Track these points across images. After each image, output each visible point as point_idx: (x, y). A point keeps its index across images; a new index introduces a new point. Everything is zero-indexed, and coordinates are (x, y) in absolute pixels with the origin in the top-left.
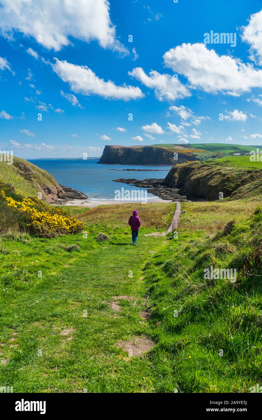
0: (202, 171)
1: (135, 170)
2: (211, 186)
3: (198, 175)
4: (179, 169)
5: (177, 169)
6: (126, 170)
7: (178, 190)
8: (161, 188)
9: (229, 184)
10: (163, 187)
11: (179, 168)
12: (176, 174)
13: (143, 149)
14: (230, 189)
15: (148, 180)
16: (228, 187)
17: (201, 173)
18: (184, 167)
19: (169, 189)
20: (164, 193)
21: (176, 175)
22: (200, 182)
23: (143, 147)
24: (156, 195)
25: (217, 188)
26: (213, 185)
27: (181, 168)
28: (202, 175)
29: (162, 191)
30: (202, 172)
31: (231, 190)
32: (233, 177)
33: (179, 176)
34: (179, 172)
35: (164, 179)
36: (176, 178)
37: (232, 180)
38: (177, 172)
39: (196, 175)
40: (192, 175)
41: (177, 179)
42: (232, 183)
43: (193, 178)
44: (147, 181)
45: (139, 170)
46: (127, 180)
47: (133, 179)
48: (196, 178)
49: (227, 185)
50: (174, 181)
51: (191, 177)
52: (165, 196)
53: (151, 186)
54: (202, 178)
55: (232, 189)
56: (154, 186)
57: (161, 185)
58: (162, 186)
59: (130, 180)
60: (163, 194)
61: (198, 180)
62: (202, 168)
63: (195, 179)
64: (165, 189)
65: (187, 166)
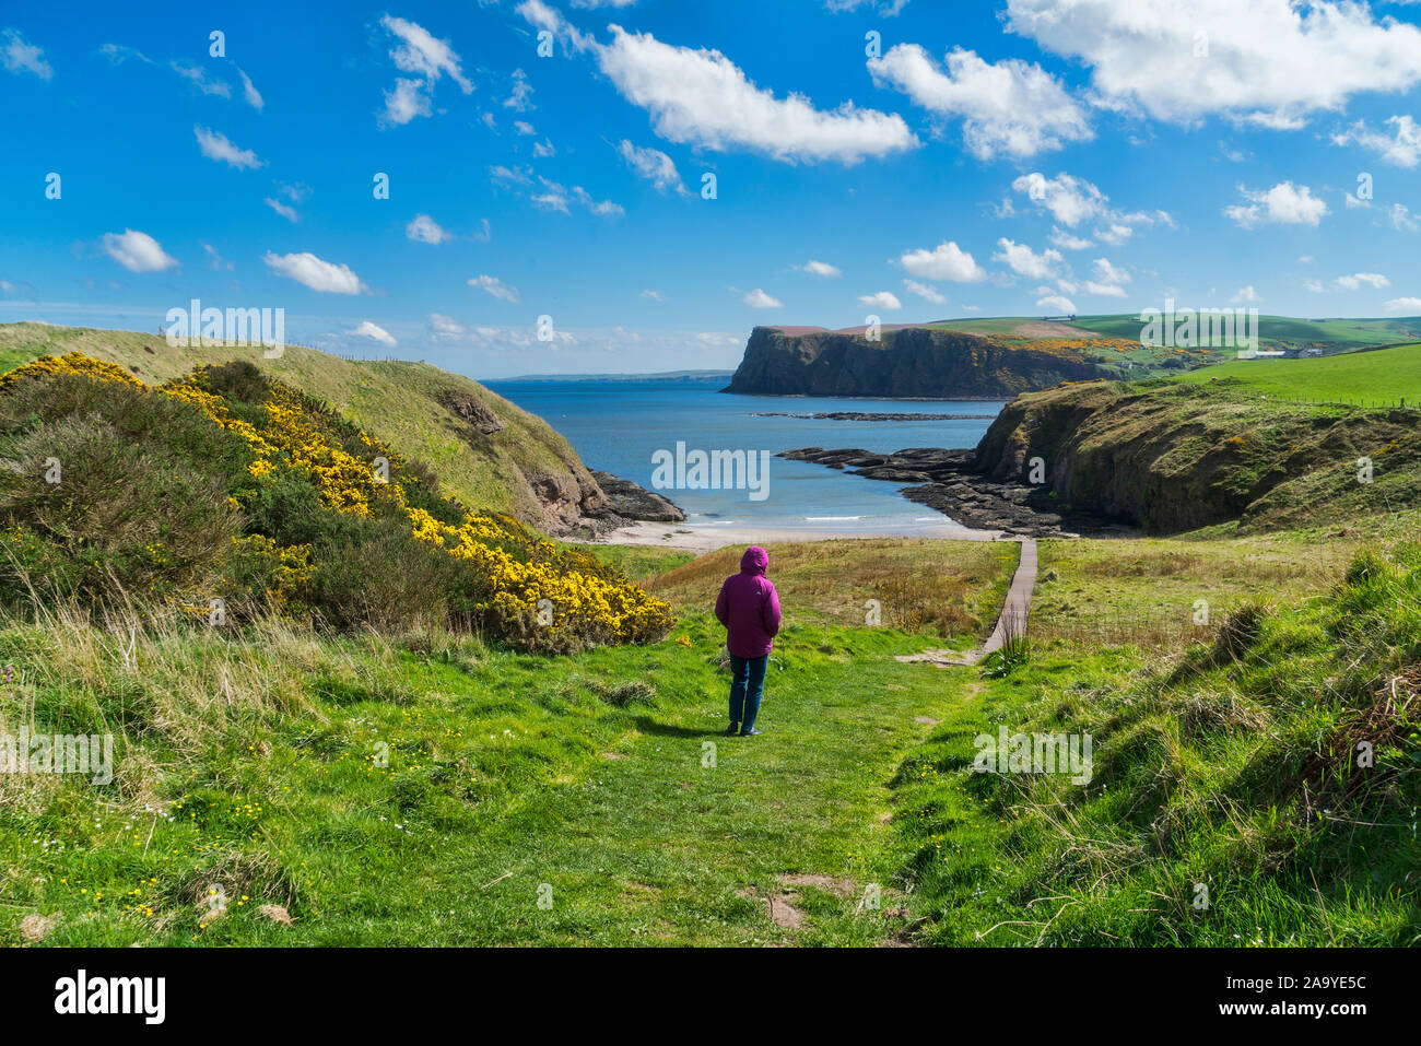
0: (1125, 419)
1: (862, 417)
2: (1159, 476)
3: (1109, 436)
4: (1032, 410)
5: (1024, 412)
6: (829, 416)
7: (1029, 491)
8: (961, 484)
9: (1238, 469)
10: (970, 481)
11: (1032, 407)
12: (1018, 431)
13: (894, 340)
14: (1239, 491)
15: (910, 452)
16: (1230, 483)
17: (1119, 426)
18: (1052, 405)
19: (991, 487)
20: (972, 504)
21: (1020, 434)
22: (1115, 461)
23: (892, 330)
24: (941, 509)
25: (1188, 485)
26: (1167, 472)
27: (1038, 410)
28: (1124, 434)
29: (963, 496)
30: (1125, 424)
31: (1247, 495)
32: (1252, 442)
33: (1033, 437)
34: (1033, 425)
35: (973, 451)
36: (1021, 447)
37: (1249, 455)
38: (1022, 425)
39: (1101, 434)
40: (1085, 435)
41: (1024, 452)
42: (1249, 465)
43: (1086, 446)
44: (908, 457)
45: (875, 417)
46: (831, 453)
47: (855, 451)
48: (1099, 445)
49: (1226, 474)
50: (1013, 457)
51: (1077, 442)
52: (976, 512)
53: (920, 475)
54: (1123, 446)
55: (1247, 491)
56: (935, 478)
57: (961, 473)
58: (966, 478)
59: (843, 452)
60: (966, 506)
61: (1107, 453)
62: (1123, 409)
63: (1096, 452)
64: (975, 489)
65: (1065, 399)
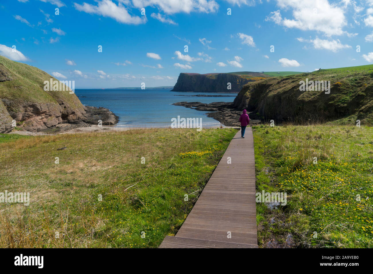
0: (284, 85)
1: (205, 96)
2: (303, 102)
3: (279, 90)
4: (252, 86)
5: (249, 87)
6: (196, 96)
7: (249, 113)
8: (228, 112)
9: (340, 95)
10: (230, 110)
11: (252, 85)
12: (247, 93)
14: (342, 105)
15: (214, 103)
16: (337, 102)
17: (283, 87)
18: (259, 84)
19: (237, 112)
20: (229, 117)
21: (248, 94)
22: (282, 98)
23: (217, 74)
24: (218, 119)
25: (316, 104)
26: (306, 99)
27: (254, 86)
28: (285, 89)
29: (227, 115)
30: (285, 86)
31: (346, 107)
32: (345, 84)
33: (252, 95)
34: (252, 91)
35: (233, 102)
36: (248, 98)
37: (345, 90)
38: (249, 91)
39: (276, 90)
40: (270, 91)
41: (249, 100)
42: (345, 94)
43: (271, 94)
45: (209, 96)
46: (189, 103)
47: (196, 102)
48: (276, 93)
49: (335, 98)
50: (245, 102)
51: (267, 94)
52: (230, 120)
53: (215, 109)
54: (285, 92)
55: (346, 105)
56: (219, 110)
57: (228, 108)
58: (229, 109)
59: (193, 103)
60: (226, 118)
61: (279, 96)
62: (283, 82)
63: (274, 96)
64: (232, 113)
65: (263, 82)
